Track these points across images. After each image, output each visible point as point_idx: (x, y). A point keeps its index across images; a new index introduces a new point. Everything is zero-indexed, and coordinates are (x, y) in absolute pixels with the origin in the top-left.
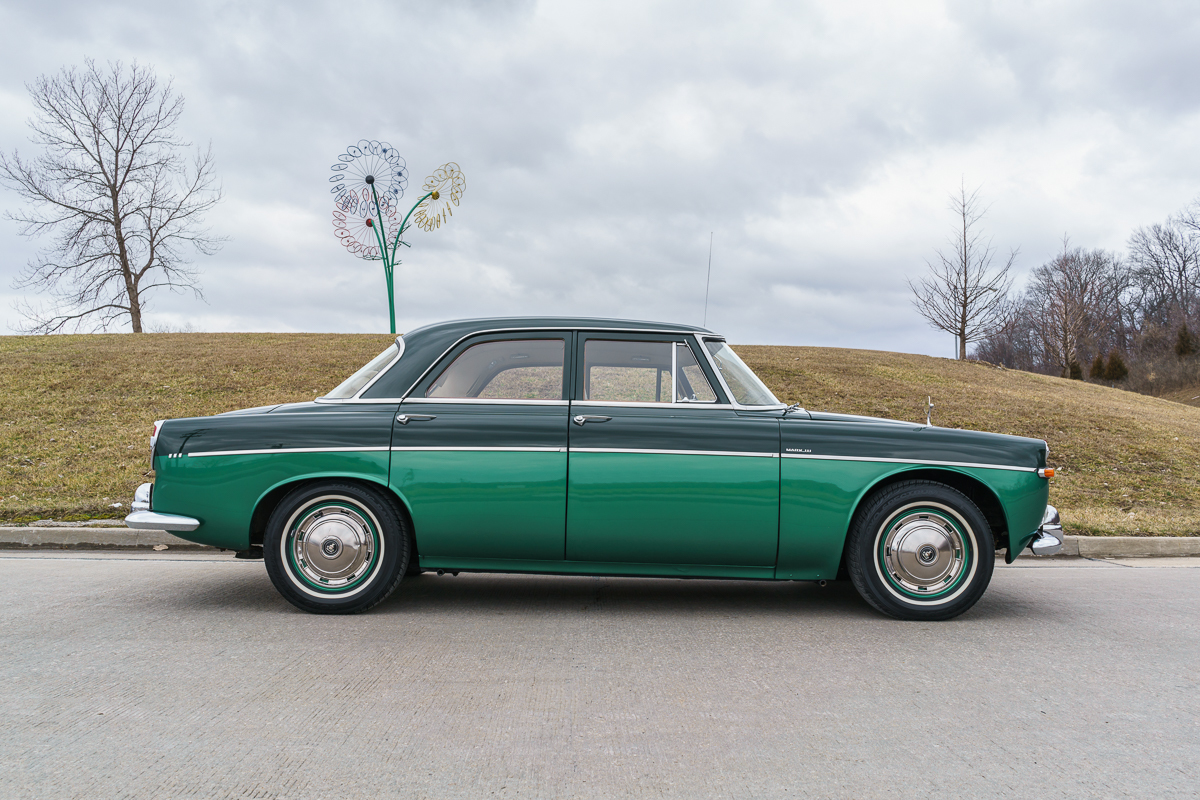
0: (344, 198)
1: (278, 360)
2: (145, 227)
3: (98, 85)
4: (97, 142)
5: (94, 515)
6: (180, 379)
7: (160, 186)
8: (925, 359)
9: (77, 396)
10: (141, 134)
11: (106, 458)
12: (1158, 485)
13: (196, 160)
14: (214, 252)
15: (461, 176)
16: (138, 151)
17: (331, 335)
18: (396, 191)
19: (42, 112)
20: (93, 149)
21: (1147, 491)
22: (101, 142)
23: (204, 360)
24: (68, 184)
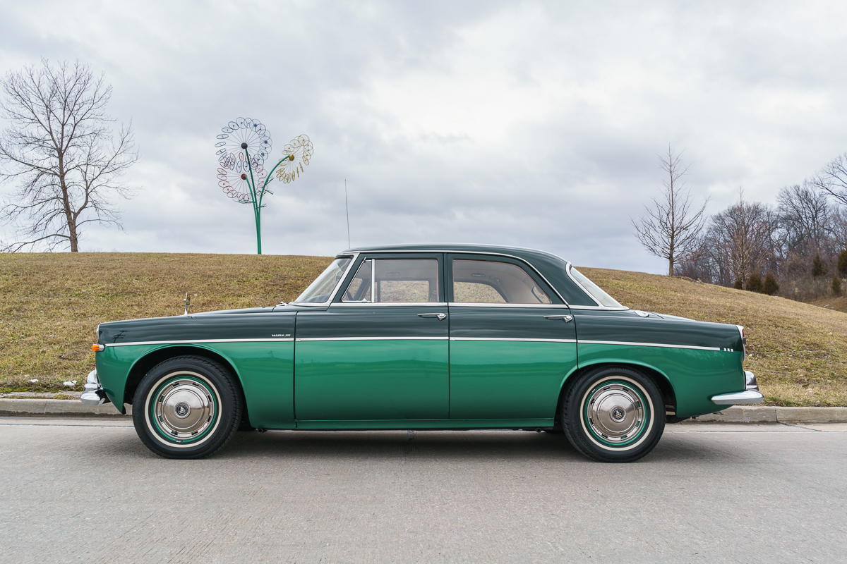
0: (225, 159)
1: (169, 272)
2: (82, 179)
3: (51, 78)
4: (49, 118)
5: (15, 388)
6: (94, 286)
7: (93, 150)
8: (645, 275)
9: (14, 298)
10: (80, 112)
11: (32, 344)
12: (824, 367)
13: (121, 132)
14: (132, 197)
15: (310, 144)
16: (78, 124)
17: (211, 254)
18: (263, 154)
19: (9, 96)
20: (45, 123)
21: (817, 372)
22: (52, 118)
23: (114, 272)
24: (27, 148)
